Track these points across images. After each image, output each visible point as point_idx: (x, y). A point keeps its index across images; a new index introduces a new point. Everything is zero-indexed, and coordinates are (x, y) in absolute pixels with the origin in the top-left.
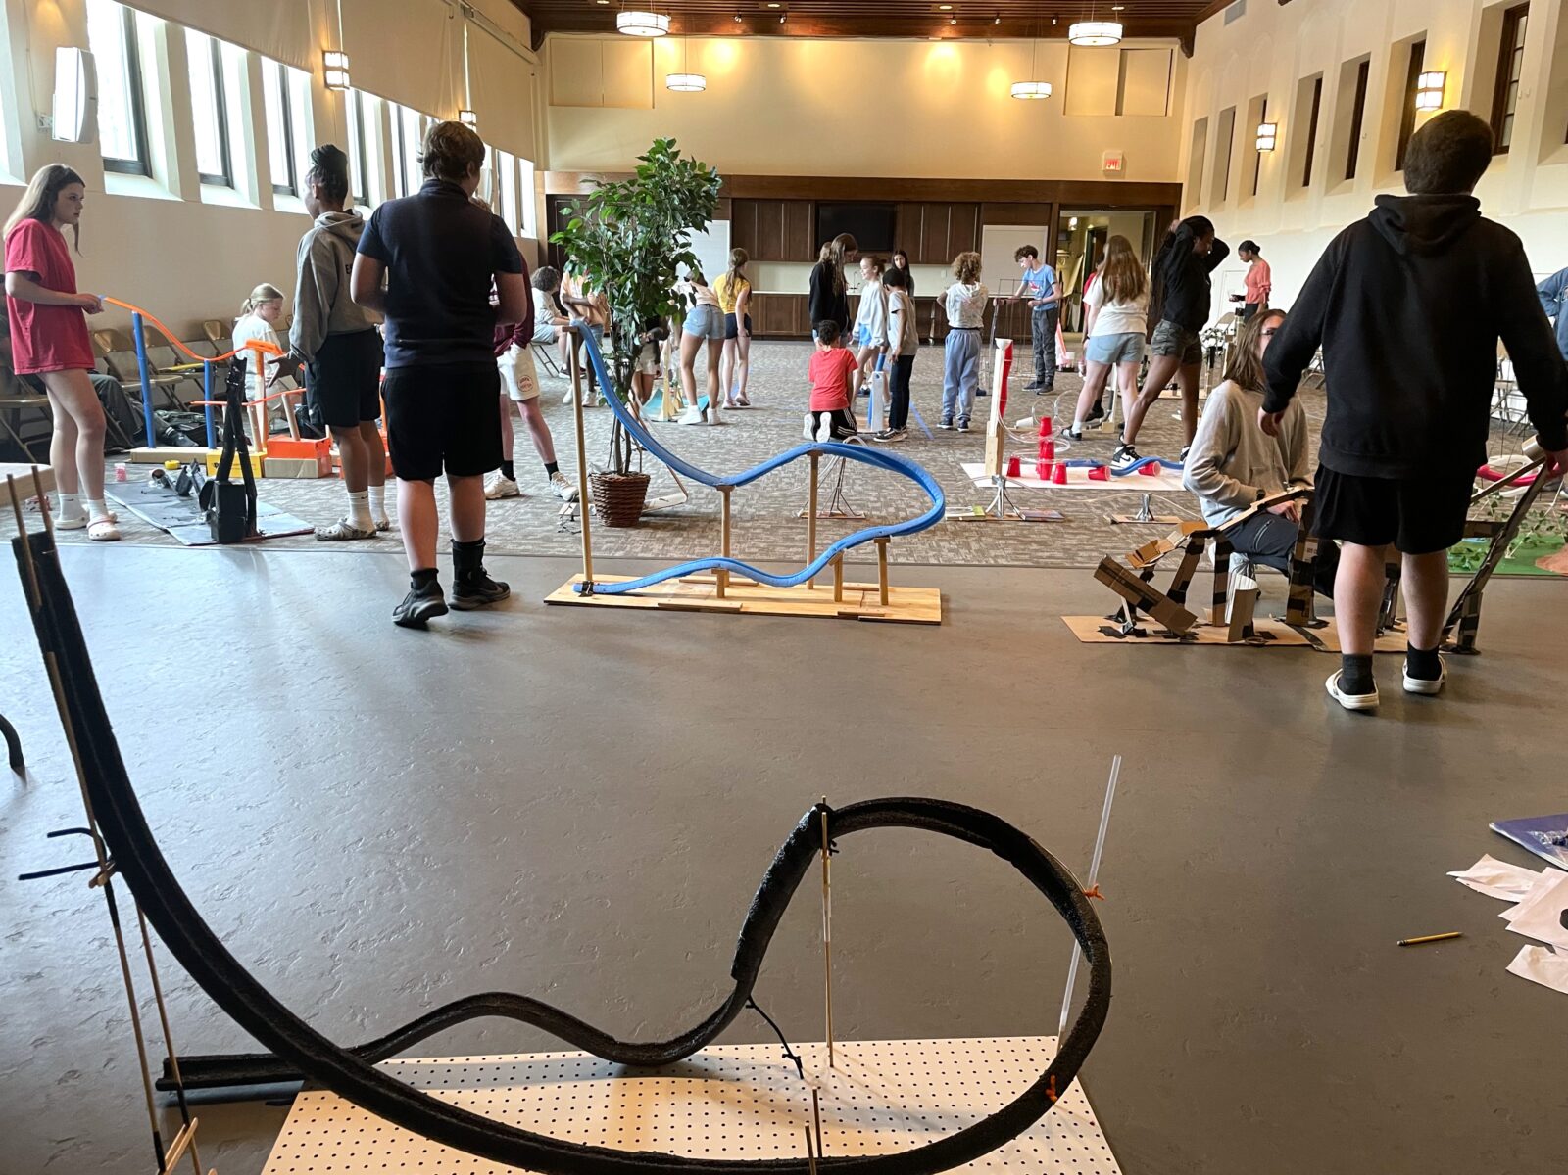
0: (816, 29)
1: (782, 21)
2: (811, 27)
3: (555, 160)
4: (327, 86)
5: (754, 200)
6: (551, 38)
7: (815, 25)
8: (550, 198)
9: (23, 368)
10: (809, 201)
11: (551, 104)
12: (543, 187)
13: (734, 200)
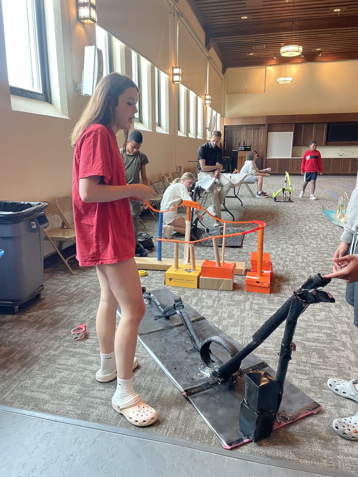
0: (332, 58)
1: (320, 55)
2: (330, 57)
3: (227, 114)
4: (173, 82)
5: (302, 123)
6: (229, 70)
7: (331, 57)
8: (225, 126)
9: (85, 261)
10: (325, 123)
11: (227, 94)
12: (223, 123)
13: (295, 123)
